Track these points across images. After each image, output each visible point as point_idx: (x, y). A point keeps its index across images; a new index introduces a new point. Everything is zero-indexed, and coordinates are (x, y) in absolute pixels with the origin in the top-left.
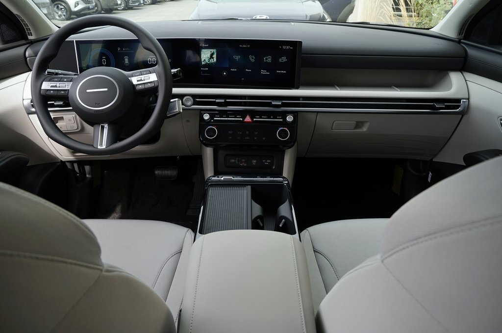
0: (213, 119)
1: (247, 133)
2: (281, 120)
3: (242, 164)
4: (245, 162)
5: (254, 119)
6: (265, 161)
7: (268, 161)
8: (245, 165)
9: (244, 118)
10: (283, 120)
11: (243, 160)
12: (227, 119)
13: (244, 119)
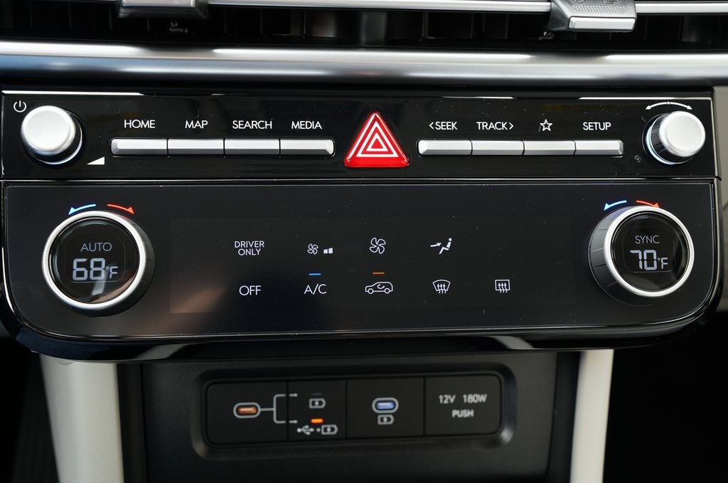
0: (106, 151)
1: (378, 246)
2: (614, 146)
3: (306, 430)
4: (327, 416)
5: (424, 146)
6: (448, 399)
7: (471, 398)
8: (330, 430)
9: (345, 137)
10: (626, 147)
11: (317, 403)
12: (215, 145)
13: (343, 145)
